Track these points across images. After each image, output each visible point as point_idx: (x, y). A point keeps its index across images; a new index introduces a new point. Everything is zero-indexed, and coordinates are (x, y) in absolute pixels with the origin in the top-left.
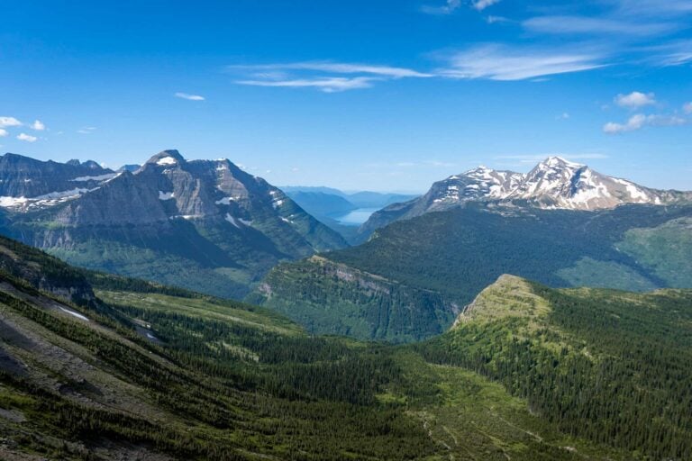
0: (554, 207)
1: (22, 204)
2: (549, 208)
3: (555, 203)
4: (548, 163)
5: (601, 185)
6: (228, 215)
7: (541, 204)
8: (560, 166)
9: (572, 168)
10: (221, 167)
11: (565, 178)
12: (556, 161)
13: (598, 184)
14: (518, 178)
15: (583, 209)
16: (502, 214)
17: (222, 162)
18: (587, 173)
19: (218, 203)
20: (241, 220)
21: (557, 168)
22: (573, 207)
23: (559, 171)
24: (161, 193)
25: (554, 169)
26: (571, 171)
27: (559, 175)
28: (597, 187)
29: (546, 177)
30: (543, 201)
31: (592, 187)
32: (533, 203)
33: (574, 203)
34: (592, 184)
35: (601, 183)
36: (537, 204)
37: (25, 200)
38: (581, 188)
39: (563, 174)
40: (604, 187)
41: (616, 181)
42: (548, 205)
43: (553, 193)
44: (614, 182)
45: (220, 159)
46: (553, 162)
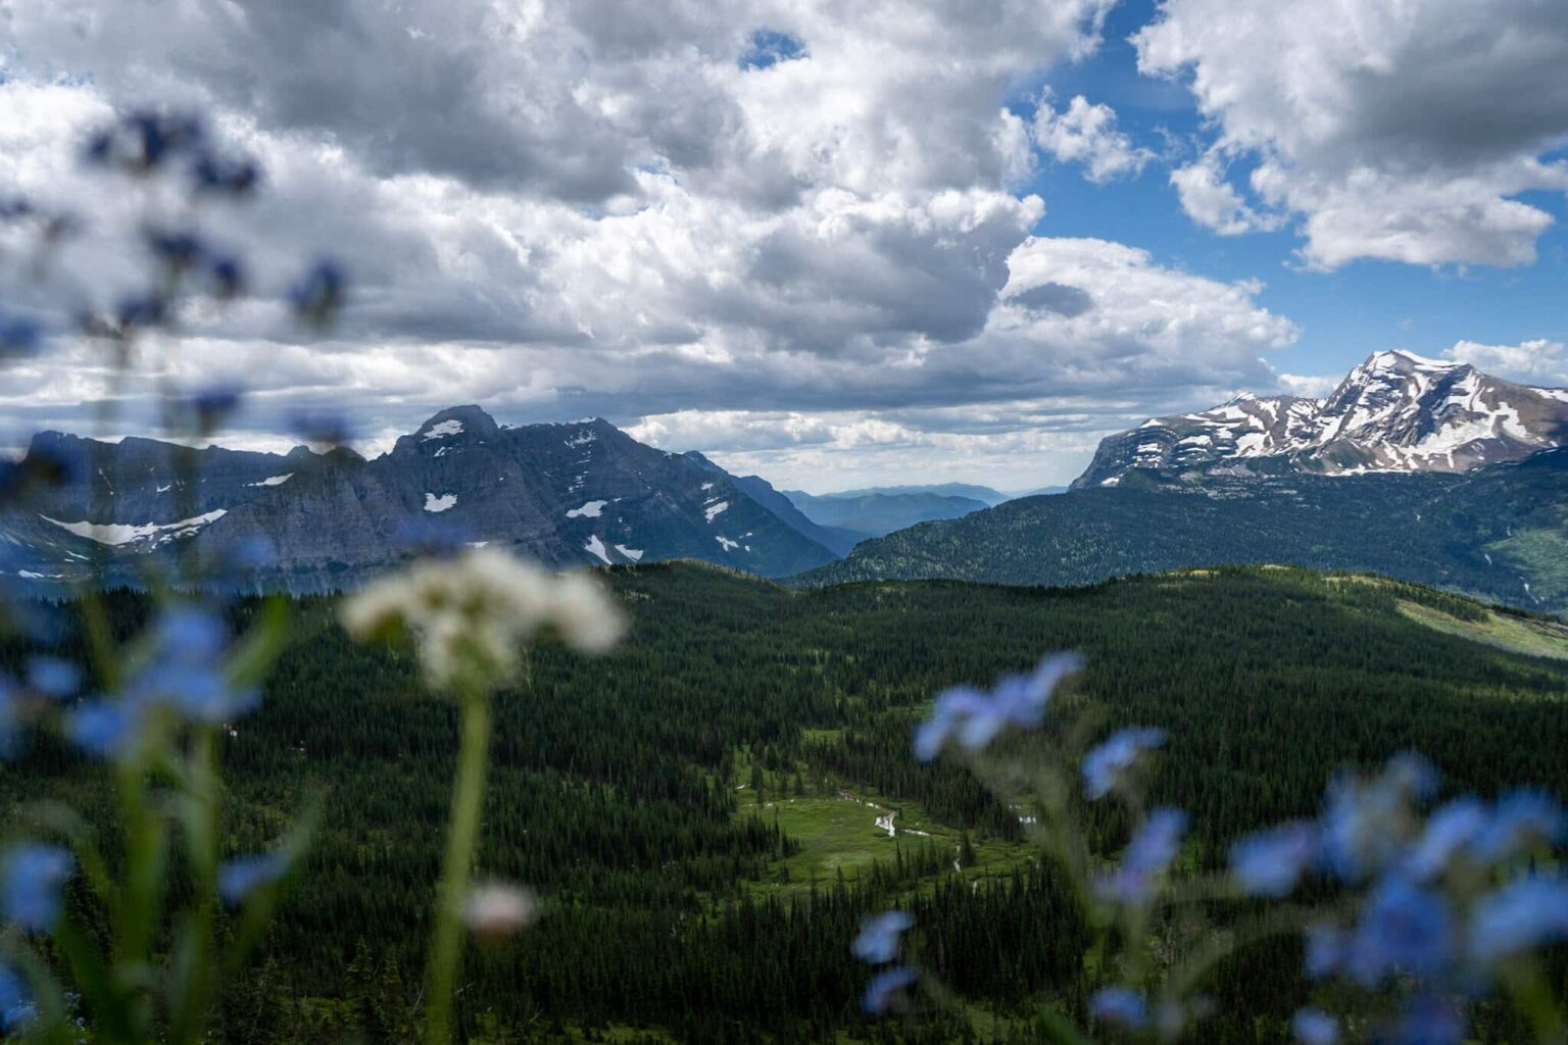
0: (1361, 470)
1: (146, 537)
2: (1348, 473)
3: (1366, 458)
4: (1370, 367)
5: (1504, 408)
6: (594, 538)
7: (1328, 464)
8: (1398, 372)
9: (1427, 373)
10: (586, 435)
11: (1407, 400)
12: (1390, 361)
13: (1494, 407)
14: (1307, 411)
15: (1440, 469)
16: (1212, 494)
17: (587, 426)
18: (1470, 384)
19: (572, 514)
20: (620, 548)
21: (1392, 376)
22: (1414, 465)
23: (1396, 384)
24: (430, 497)
25: (1384, 379)
26: (1423, 382)
27: (1396, 393)
28: (1493, 415)
29: (1362, 401)
30: (1333, 458)
31: (1480, 416)
32: (1307, 463)
33: (1417, 457)
34: (1480, 407)
35: (1503, 405)
36: (1318, 464)
37: (155, 528)
38: (1449, 419)
39: (1404, 390)
40: (1513, 413)
41: (1546, 394)
42: (1346, 466)
43: (1363, 438)
44: (1538, 400)
45: (586, 420)
46: (1383, 362)
